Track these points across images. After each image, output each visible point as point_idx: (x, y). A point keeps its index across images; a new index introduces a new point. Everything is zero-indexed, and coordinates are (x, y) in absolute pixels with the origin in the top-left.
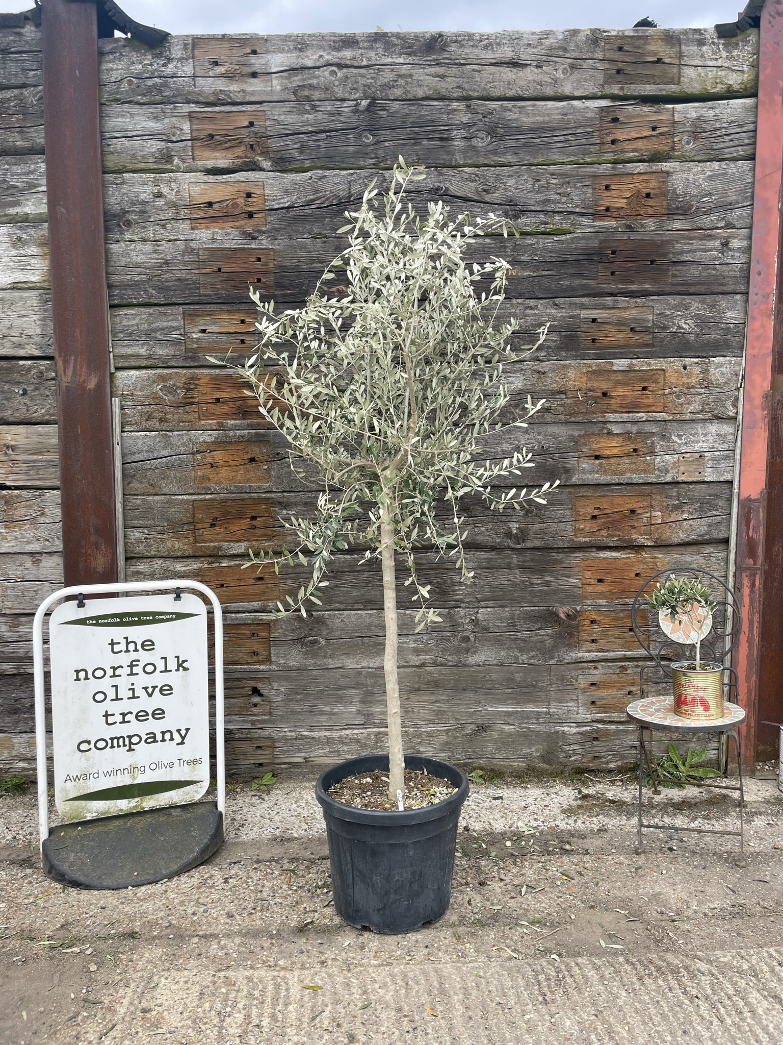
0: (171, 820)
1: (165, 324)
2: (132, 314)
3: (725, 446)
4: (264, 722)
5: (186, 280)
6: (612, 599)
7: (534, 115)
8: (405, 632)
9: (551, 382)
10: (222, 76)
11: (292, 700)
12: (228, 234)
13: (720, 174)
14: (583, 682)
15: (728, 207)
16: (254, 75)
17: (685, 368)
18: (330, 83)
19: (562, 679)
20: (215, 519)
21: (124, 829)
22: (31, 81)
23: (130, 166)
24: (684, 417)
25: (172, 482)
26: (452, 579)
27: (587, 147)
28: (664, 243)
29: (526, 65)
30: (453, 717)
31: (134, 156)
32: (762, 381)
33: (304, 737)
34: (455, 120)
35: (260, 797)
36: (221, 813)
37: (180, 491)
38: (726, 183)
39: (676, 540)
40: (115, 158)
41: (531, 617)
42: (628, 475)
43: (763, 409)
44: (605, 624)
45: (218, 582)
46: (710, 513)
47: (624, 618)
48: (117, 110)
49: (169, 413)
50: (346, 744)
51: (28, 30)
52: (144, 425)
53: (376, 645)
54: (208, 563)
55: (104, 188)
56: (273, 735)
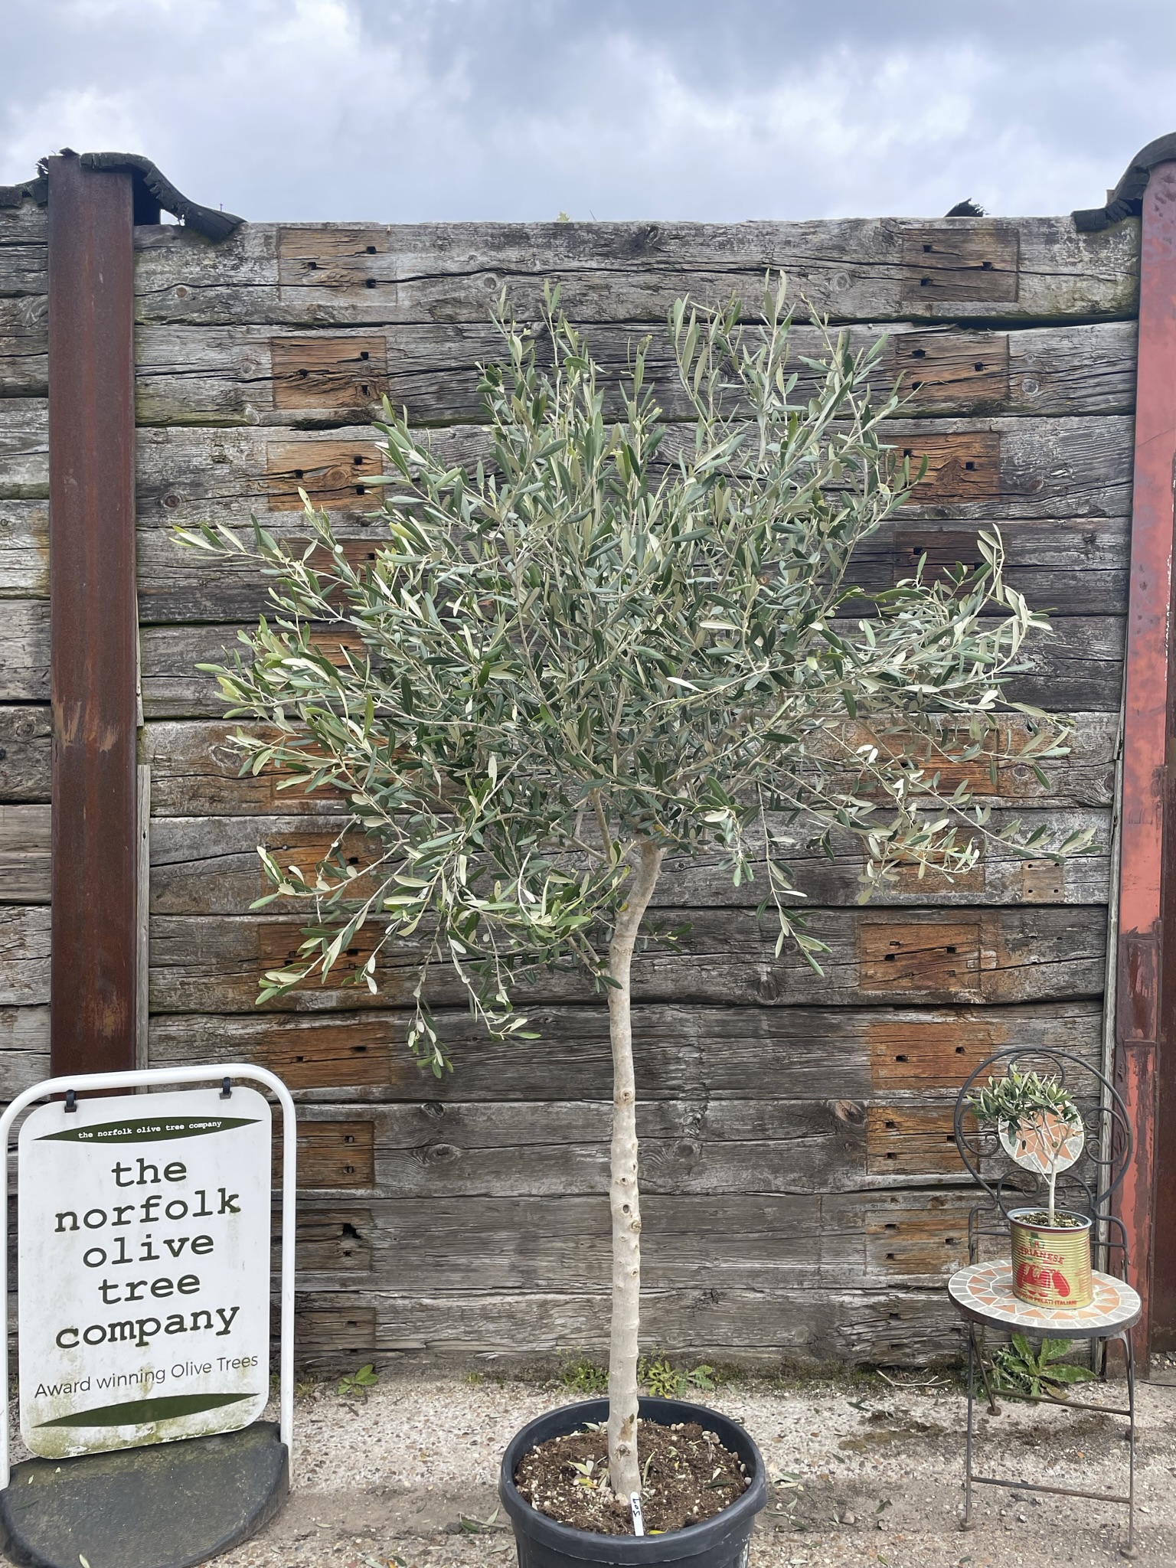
0: (204, 1458)
2: (175, 638)
4: (360, 1281)
5: (259, 586)
6: (919, 1089)
7: (795, 345)
8: (589, 1138)
10: (322, 284)
11: (406, 1246)
13: (1080, 437)
14: (874, 1223)
15: (1091, 484)
16: (370, 284)
17: (1031, 728)
18: (485, 297)
19: (840, 1217)
20: (292, 953)
21: (128, 1474)
22: (29, 287)
23: (177, 417)
24: (1030, 803)
25: (226, 895)
26: (666, 1053)
30: (664, 1276)
31: (184, 402)
32: (1151, 751)
33: (425, 1308)
35: (350, 1407)
36: (286, 1447)
37: (239, 910)
38: (1090, 448)
39: (1020, 996)
40: (155, 403)
41: (791, 1116)
42: (943, 892)
43: (1154, 794)
44: (908, 1128)
45: (294, 1054)
46: (1073, 954)
47: (938, 1119)
48: (160, 333)
49: (226, 788)
50: (492, 1319)
51: (28, 212)
52: (187, 806)
53: (542, 1158)
54: (280, 1024)
55: (138, 447)
56: (375, 1303)
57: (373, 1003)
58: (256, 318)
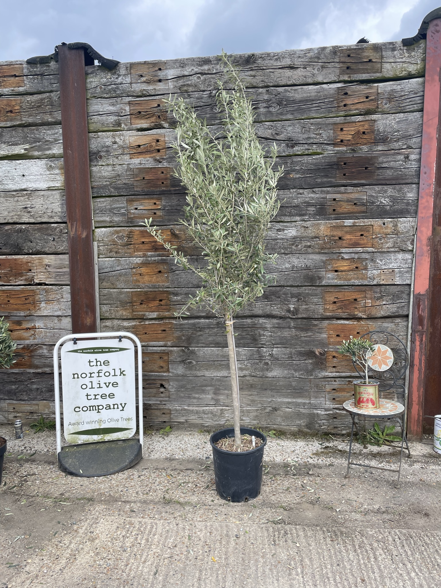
0: (117, 446)
1: (118, 206)
2: (103, 201)
3: (407, 266)
4: (166, 401)
5: (128, 184)
7: (302, 93)
9: (311, 232)
10: (144, 82)
11: (179, 391)
12: (148, 161)
13: (404, 120)
14: (328, 388)
16: (160, 81)
17: (384, 224)
18: (197, 83)
19: (317, 386)
20: (142, 301)
21: (95, 449)
22: (54, 89)
23: (101, 129)
24: (384, 250)
25: (122, 283)
26: (259, 333)
27: (330, 109)
28: (372, 158)
29: (298, 68)
30: (261, 403)
31: (103, 124)
32: (426, 231)
33: (185, 410)
34: (260, 98)
35: (163, 438)
36: (141, 445)
37: (126, 287)
38: (407, 125)
39: (379, 315)
40: (94, 125)
41: (301, 354)
42: (353, 281)
43: (427, 246)
44: (340, 358)
45: (144, 332)
46: (398, 301)
48: (95, 102)
49: (120, 249)
50: (206, 414)
51: (53, 64)
52: (109, 255)
53: (220, 365)
54: (139, 322)
55: (89, 140)
56: (170, 408)
57: (167, 316)
58: (124, 95)
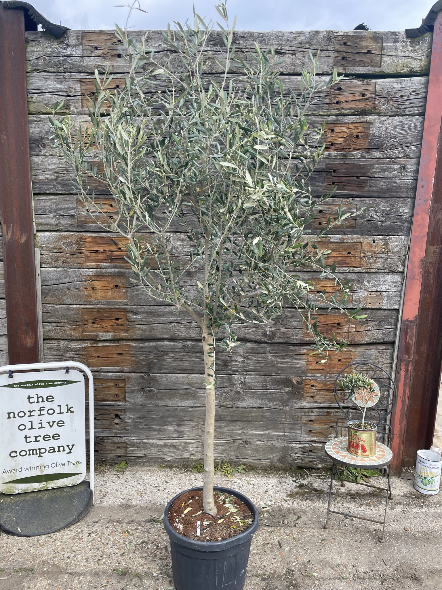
1: (66, 206)
2: (47, 200)
3: (396, 289)
4: (121, 433)
6: (324, 374)
7: (290, 85)
10: (100, 56)
11: (137, 422)
13: (402, 125)
14: (305, 419)
15: (405, 145)
16: (119, 56)
17: (374, 242)
18: (165, 62)
19: (293, 417)
20: (95, 319)
21: (36, 499)
23: (44, 111)
24: (372, 271)
25: (70, 298)
26: (231, 359)
27: (321, 105)
28: (365, 166)
29: (286, 53)
30: (230, 435)
31: (47, 105)
32: (420, 252)
33: (144, 443)
35: (118, 476)
36: (92, 491)
37: (75, 303)
38: (406, 130)
39: (363, 342)
40: (35, 105)
41: (276, 382)
43: (420, 268)
44: (319, 387)
45: (96, 355)
46: (384, 327)
47: (330, 384)
48: (36, 76)
49: (68, 258)
50: (168, 447)
52: (54, 264)
53: (186, 394)
54: (91, 344)
55: (29, 123)
56: (127, 441)
57: (124, 338)
58: (74, 70)
